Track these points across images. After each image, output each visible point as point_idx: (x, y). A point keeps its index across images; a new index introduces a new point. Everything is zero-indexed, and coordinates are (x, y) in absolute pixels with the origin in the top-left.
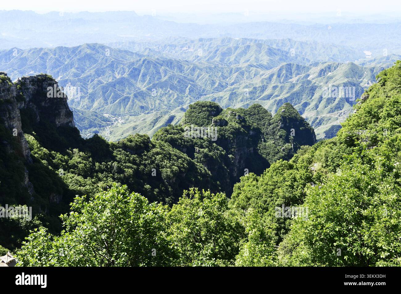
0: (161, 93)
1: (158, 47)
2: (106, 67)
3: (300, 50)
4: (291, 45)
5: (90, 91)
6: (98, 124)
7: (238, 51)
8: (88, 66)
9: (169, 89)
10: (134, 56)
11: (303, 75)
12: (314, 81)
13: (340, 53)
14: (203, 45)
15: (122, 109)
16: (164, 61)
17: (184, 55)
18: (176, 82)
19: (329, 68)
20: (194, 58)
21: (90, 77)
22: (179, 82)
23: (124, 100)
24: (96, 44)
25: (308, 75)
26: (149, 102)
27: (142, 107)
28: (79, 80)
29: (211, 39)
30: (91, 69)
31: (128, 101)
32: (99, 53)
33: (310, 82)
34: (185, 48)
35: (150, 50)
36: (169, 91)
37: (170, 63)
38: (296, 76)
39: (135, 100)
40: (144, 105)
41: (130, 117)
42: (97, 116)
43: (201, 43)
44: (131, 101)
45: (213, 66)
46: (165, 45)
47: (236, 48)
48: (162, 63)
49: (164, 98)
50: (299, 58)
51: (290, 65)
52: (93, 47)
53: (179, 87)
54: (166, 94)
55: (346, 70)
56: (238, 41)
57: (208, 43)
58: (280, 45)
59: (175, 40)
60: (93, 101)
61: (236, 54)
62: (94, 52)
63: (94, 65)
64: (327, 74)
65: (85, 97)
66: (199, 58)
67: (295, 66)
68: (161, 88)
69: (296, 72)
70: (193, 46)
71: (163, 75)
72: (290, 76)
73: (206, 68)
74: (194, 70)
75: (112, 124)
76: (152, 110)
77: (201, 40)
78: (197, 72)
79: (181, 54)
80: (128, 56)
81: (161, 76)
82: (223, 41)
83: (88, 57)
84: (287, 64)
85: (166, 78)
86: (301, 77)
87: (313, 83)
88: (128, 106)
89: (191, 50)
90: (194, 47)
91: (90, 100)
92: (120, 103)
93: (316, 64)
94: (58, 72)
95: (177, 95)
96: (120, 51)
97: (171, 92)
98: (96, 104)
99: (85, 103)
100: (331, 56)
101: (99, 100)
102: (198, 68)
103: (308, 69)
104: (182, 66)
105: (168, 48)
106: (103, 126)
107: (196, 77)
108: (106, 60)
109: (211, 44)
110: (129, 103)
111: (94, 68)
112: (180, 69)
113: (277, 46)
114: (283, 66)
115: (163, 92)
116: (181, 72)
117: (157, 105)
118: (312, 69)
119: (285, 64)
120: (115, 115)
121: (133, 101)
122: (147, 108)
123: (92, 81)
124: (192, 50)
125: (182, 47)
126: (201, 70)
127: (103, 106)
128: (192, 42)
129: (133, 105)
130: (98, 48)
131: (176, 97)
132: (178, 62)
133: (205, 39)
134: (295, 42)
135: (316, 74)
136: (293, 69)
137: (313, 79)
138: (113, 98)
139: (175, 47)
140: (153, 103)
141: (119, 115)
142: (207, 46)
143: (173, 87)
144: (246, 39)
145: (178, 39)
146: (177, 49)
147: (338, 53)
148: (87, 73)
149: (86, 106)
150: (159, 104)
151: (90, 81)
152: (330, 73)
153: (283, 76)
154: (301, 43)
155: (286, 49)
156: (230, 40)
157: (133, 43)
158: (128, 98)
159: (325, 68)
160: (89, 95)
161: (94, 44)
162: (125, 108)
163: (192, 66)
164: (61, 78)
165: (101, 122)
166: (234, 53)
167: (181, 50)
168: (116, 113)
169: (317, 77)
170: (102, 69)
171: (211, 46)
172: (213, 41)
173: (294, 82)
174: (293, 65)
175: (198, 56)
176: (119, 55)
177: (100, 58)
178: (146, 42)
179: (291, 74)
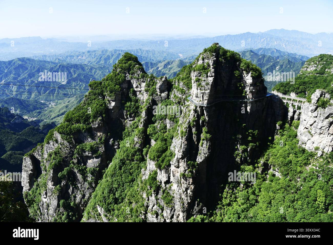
0: (74, 85)
1: (63, 58)
2: (35, 72)
3: (147, 54)
4: (142, 52)
5: (27, 88)
6: (39, 107)
8: (22, 72)
9: (79, 82)
10: (50, 64)
11: (155, 68)
12: (163, 71)
13: (168, 56)
14: (91, 54)
15: (51, 97)
16: (72, 66)
17: (80, 61)
18: (82, 77)
19: (169, 63)
20: (87, 63)
21: (25, 79)
22: (84, 77)
23: (52, 91)
24: (24, 58)
25: (158, 68)
26: (68, 91)
27: (64, 94)
28: (18, 81)
29: (95, 51)
30: (24, 74)
31: (55, 91)
32: (27, 63)
33: (160, 71)
34: (80, 57)
35: (59, 59)
36: (79, 83)
37: (76, 66)
38: (151, 69)
39: (59, 90)
40: (66, 92)
41: (59, 101)
42: (37, 102)
43: (89, 53)
44: (56, 91)
45: (103, 66)
46: (67, 56)
47: (112, 55)
48: (71, 66)
49: (77, 88)
50: (148, 59)
52: (22, 60)
53: (85, 80)
54: (78, 85)
55: (178, 64)
56: (112, 51)
57: (94, 53)
58: (136, 52)
59: (72, 53)
60: (31, 94)
61: (113, 58)
62: (24, 63)
63: (25, 71)
64: (168, 66)
65: (25, 92)
66: (91, 62)
68: (74, 81)
69: (151, 66)
70: (84, 55)
71: (73, 74)
73: (99, 67)
74: (91, 69)
75: (48, 106)
76: (71, 95)
77: (89, 52)
78: (94, 71)
79: (78, 60)
80: (47, 64)
81: (72, 74)
82: (102, 52)
83: (21, 66)
85: (76, 75)
86: (154, 69)
87: (162, 72)
88: (55, 95)
89: (84, 58)
90: (85, 56)
91: (29, 93)
92: (49, 93)
93: (160, 62)
95: (85, 85)
96: (41, 61)
97: (81, 83)
98: (33, 96)
99: (25, 96)
100: (164, 58)
101: (34, 93)
102: (94, 68)
103: (157, 64)
104: (83, 67)
105: (69, 57)
106: (43, 108)
107: (94, 74)
108: (34, 67)
109: (95, 54)
110: (56, 93)
111: (27, 73)
112: (83, 69)
113: (134, 53)
115: (76, 84)
116: (84, 71)
117: (74, 92)
118: (159, 65)
120: (48, 101)
121: (58, 91)
122: (68, 94)
123: (27, 81)
125: (78, 57)
126: (96, 69)
127: (38, 96)
128: (84, 53)
129: (58, 94)
130: (26, 60)
131: (84, 86)
132: (81, 65)
133: (91, 51)
134: (144, 51)
135: (163, 67)
136: (149, 65)
137: (161, 70)
138: (44, 90)
139: (73, 57)
140: (71, 91)
141: (51, 101)
142: (94, 55)
143: (81, 81)
144: (116, 50)
145: (73, 52)
146: (75, 58)
147: (167, 56)
148: (22, 77)
149: (26, 98)
150: (75, 91)
151: (25, 82)
152: (169, 66)
154: (147, 51)
155: (139, 54)
156: (106, 51)
157: (45, 56)
158: (55, 90)
159: (167, 63)
160: (28, 90)
161: (23, 58)
162: (53, 96)
163: (90, 67)
165: (40, 106)
166: (112, 58)
167: (77, 58)
168: (48, 99)
169: (163, 68)
170: (33, 73)
171: (96, 55)
172: (96, 52)
173: (151, 72)
174: (149, 63)
175: (90, 61)
176: (41, 64)
177: (29, 66)
178: (53, 55)
179: (148, 68)
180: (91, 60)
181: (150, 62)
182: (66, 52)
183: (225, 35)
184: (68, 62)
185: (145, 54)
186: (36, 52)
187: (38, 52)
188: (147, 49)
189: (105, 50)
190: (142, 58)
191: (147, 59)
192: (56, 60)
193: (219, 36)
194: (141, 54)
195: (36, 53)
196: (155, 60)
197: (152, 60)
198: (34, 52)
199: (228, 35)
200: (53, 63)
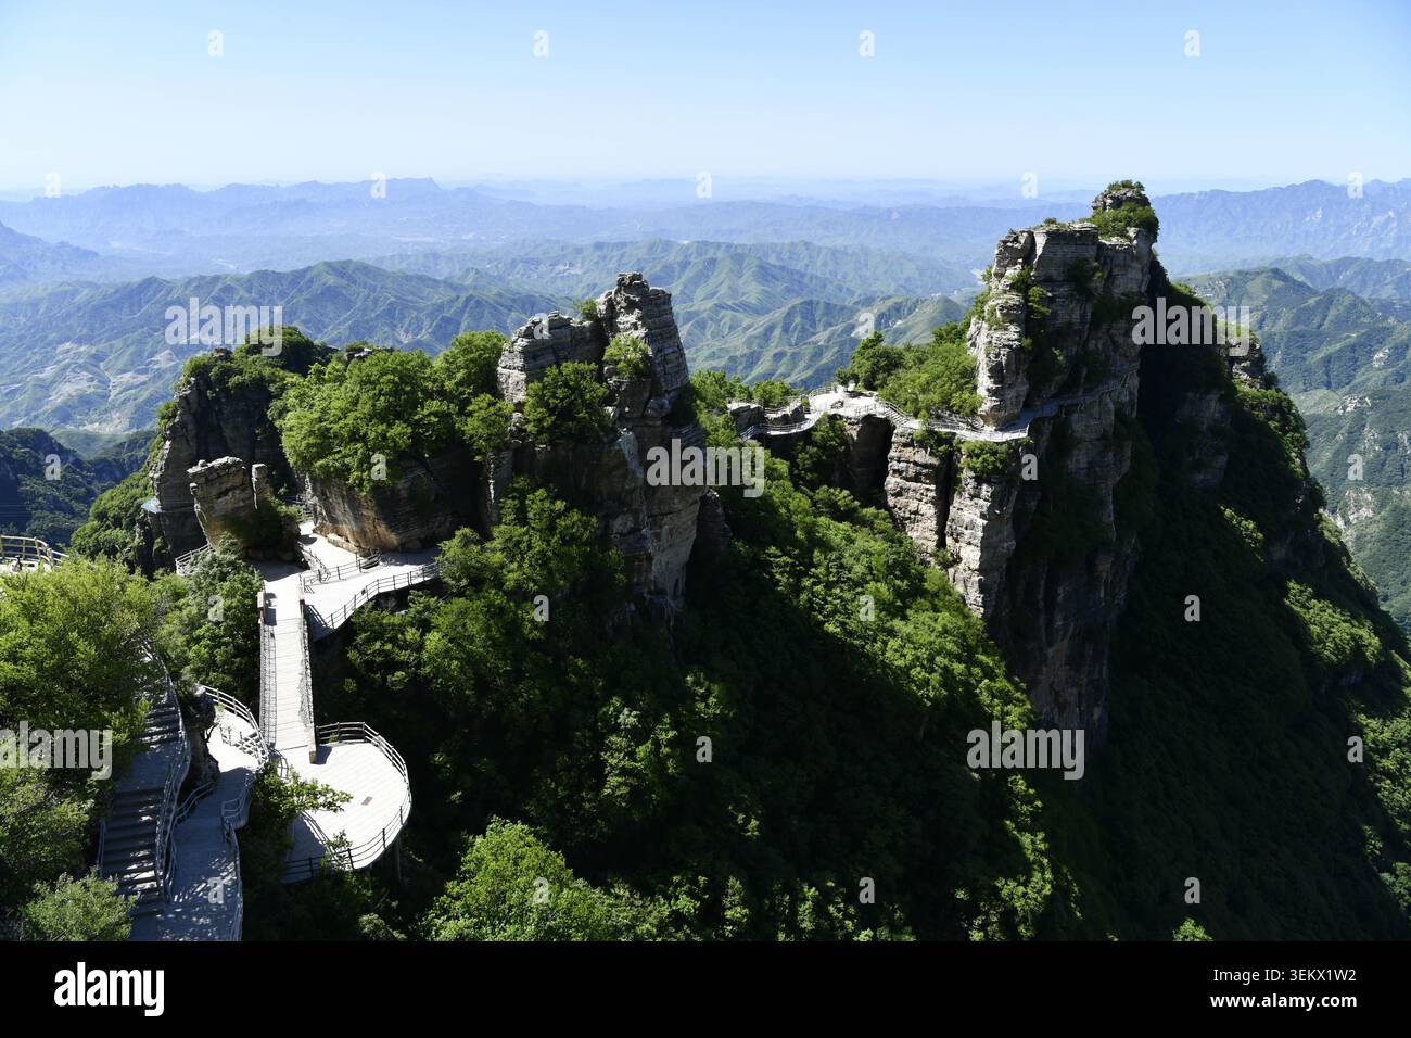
1: (497, 266)
4: (810, 257)
7: (689, 273)
8: (331, 315)
10: (442, 289)
11: (839, 327)
14: (604, 258)
16: (514, 301)
17: (559, 284)
19: (897, 310)
20: (585, 291)
25: (853, 327)
29: (623, 245)
30: (339, 324)
32: (355, 282)
34: (561, 267)
35: (477, 272)
38: (825, 330)
43: (598, 253)
46: (514, 261)
47: (685, 265)
48: (509, 303)
50: (829, 287)
51: (810, 303)
52: (341, 269)
55: (935, 314)
56: (688, 248)
57: (616, 254)
58: (785, 256)
59: (537, 247)
61: (683, 279)
62: (344, 282)
64: (894, 323)
67: (822, 306)
69: (825, 319)
70: (579, 261)
72: (812, 330)
77: (599, 246)
79: (554, 279)
80: (428, 290)
82: (651, 249)
83: (331, 294)
84: (805, 302)
86: (836, 331)
89: (577, 271)
90: (582, 263)
93: (868, 301)
96: (408, 278)
103: (853, 312)
105: (520, 266)
108: (376, 301)
109: (623, 255)
111: (347, 320)
114: (794, 307)
118: (858, 314)
119: (797, 301)
124: (579, 272)
125: (554, 265)
128: (579, 251)
130: (354, 272)
133: (608, 244)
134: (820, 250)
136: (819, 312)
139: (538, 262)
142: (614, 260)
144: (704, 243)
145: (541, 245)
146: (542, 268)
152: (899, 322)
153: (795, 328)
155: (799, 265)
156: (667, 246)
157: (435, 256)
159: (889, 310)
161: (343, 262)
166: (679, 278)
167: (552, 271)
170: (367, 322)
171: (625, 260)
172: (627, 249)
173: (821, 343)
174: (818, 303)
175: (595, 286)
176: (405, 288)
177: (359, 294)
178: (465, 255)
179: (814, 324)
180: (598, 282)
181: (822, 301)
182: (515, 244)
183: (1201, 193)
184: (513, 285)
185: (825, 264)
186: (407, 239)
187: (418, 239)
188: (839, 243)
189: (660, 240)
190: (806, 280)
191: (825, 286)
192: (465, 276)
193: (1170, 197)
194: (807, 266)
195: (407, 244)
196: (859, 291)
197: (848, 289)
198: (403, 239)
199: (1216, 194)
200: (451, 285)
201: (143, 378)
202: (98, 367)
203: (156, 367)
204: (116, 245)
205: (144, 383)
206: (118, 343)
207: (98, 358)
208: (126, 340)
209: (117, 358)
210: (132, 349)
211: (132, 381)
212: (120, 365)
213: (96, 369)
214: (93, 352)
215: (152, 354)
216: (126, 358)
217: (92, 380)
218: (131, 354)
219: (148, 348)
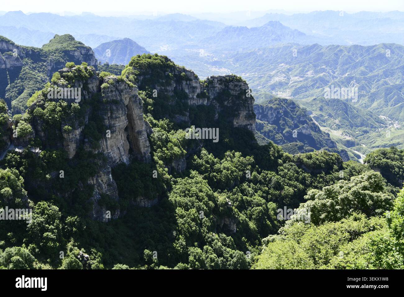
2: (397, 68)
5: (373, 91)
6: (371, 124)
8: (378, 65)
21: (377, 77)
24: (394, 44)
28: (365, 79)
30: (380, 69)
32: (394, 53)
42: (371, 116)
52: (390, 46)
60: (373, 101)
63: (384, 65)
65: (366, 96)
75: (386, 127)
83: (381, 57)
91: (370, 100)
92: (401, 107)
94: (347, 69)
98: (375, 104)
99: (364, 102)
101: (379, 101)
106: (375, 128)
108: (400, 62)
120: (392, 119)
123: (379, 80)
127: (382, 108)
130: (395, 48)
141: (397, 120)
148: (375, 73)
149: (364, 105)
151: (375, 81)
160: (371, 94)
161: (391, 44)
164: (348, 75)
165: (374, 123)
168: (393, 117)
170: (393, 70)
201: (301, 79)
202: (288, 73)
203: (307, 76)
204: (314, 32)
205: (301, 81)
206: (297, 66)
207: (289, 70)
208: (300, 65)
209: (295, 71)
210: (301, 69)
211: (298, 79)
212: (295, 74)
213: (287, 74)
214: (289, 68)
215: (307, 71)
216: (298, 71)
217: (285, 77)
218: (300, 70)
219: (306, 69)
